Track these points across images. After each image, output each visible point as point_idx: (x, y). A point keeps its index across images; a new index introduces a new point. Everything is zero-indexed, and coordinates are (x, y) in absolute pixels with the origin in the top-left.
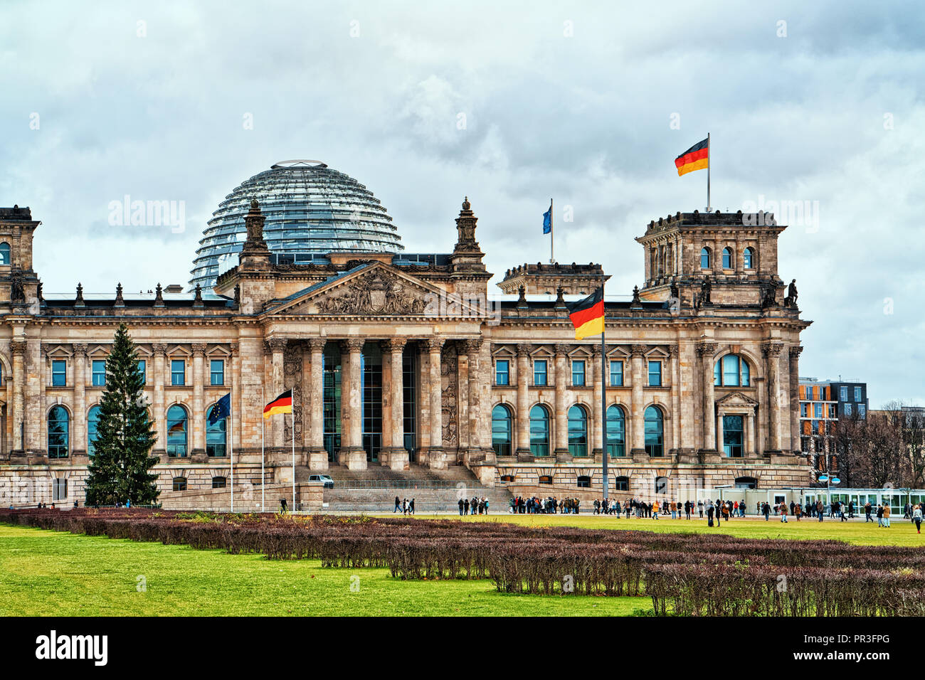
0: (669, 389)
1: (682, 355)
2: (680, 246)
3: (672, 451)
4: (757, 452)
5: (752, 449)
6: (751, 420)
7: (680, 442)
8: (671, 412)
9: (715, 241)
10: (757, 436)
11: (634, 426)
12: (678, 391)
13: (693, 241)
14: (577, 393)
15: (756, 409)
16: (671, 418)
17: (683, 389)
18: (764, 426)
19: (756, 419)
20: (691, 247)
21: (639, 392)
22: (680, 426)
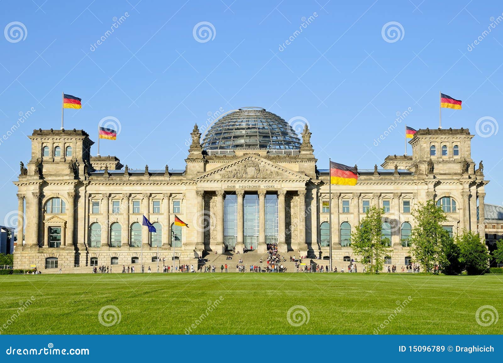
1: (419, 197)
6: (455, 228)
9: (437, 143)
13: (426, 143)
15: (459, 223)
19: (458, 228)
20: (425, 145)
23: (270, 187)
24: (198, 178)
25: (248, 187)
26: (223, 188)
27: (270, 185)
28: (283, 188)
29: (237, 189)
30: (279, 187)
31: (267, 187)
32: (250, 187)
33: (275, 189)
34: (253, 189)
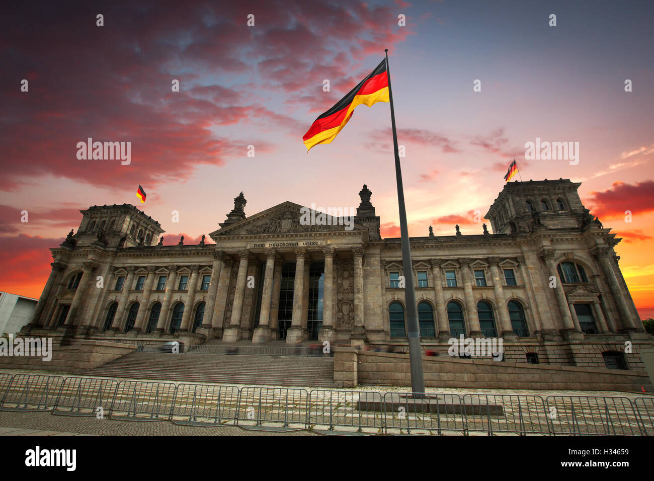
0: (523, 287)
1: (528, 262)
2: (510, 200)
3: (536, 332)
4: (610, 330)
5: (605, 328)
6: (598, 306)
7: (542, 324)
8: (529, 303)
9: (533, 195)
10: (606, 318)
11: (500, 314)
12: (531, 288)
13: (519, 196)
14: (451, 292)
15: (600, 297)
16: (530, 308)
17: (534, 285)
18: (611, 310)
19: (602, 305)
20: (518, 199)
21: (499, 290)
22: (538, 313)
23: (312, 244)
24: (217, 235)
25: (282, 245)
26: (248, 247)
27: (312, 241)
28: (329, 245)
29: (266, 248)
30: (324, 244)
31: (308, 244)
32: (284, 244)
33: (319, 247)
34: (287, 248)
